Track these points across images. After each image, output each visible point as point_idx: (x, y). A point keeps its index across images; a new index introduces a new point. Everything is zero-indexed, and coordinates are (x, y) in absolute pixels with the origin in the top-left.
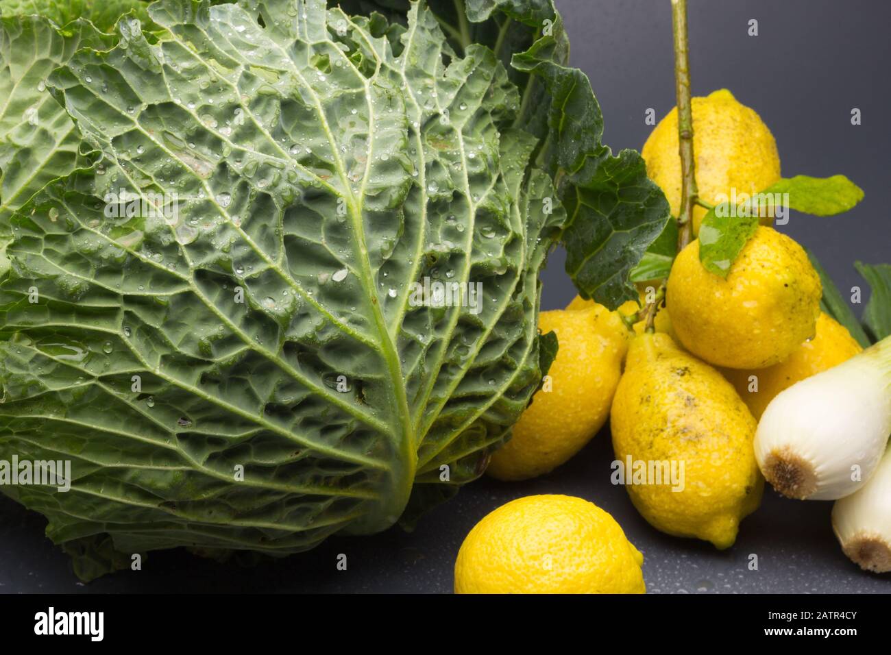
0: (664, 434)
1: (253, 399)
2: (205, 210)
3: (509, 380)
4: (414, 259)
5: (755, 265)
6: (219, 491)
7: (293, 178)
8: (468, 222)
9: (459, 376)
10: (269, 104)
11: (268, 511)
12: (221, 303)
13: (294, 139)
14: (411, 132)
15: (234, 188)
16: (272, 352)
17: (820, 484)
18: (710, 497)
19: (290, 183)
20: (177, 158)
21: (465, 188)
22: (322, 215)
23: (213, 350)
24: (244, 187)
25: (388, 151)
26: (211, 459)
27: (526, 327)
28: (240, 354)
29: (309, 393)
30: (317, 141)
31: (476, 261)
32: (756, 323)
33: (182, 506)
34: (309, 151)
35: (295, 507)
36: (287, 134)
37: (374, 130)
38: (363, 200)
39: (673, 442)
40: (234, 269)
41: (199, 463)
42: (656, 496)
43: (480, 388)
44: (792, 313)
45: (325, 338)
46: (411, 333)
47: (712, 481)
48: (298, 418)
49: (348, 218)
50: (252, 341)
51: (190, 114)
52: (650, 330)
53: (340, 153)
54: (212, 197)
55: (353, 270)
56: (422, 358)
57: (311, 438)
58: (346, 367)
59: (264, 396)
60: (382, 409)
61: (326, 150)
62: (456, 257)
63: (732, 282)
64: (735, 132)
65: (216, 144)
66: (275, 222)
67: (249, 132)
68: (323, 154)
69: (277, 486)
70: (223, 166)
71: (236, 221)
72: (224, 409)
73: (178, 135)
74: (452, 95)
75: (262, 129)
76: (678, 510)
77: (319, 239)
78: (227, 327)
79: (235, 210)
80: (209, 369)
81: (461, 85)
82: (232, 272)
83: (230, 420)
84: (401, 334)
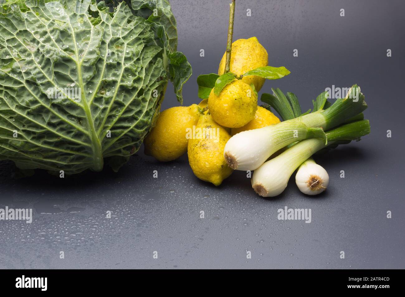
0: (197, 146)
1: (44, 121)
2: (31, 62)
3: (136, 123)
4: (98, 82)
5: (229, 92)
6: (37, 149)
7: (58, 54)
8: (121, 72)
9: (115, 120)
10: (56, 32)
11: (54, 157)
12: (34, 90)
13: (64, 43)
14: (103, 43)
15: (40, 57)
16: (48, 106)
17: (238, 164)
18: (209, 167)
19: (57, 55)
20: (25, 46)
21: (122, 62)
22: (69, 66)
23: (30, 104)
24: (43, 56)
25: (92, 48)
26: (33, 139)
27: (144, 107)
28: (39, 106)
29: (61, 120)
30: (71, 44)
31: (121, 84)
32: (228, 112)
33: (26, 152)
34: (68, 46)
35: (64, 157)
36: (62, 41)
37: (91, 41)
38: (82, 62)
39: (199, 149)
40: (37, 80)
41: (29, 139)
42: (194, 166)
43: (125, 124)
44: (239, 109)
45: (65, 103)
46: (97, 104)
47: (210, 162)
48: (58, 128)
49: (76, 68)
50: (42, 102)
51: (31, 34)
52: (208, 114)
53: (77, 47)
54: (33, 59)
55: (77, 84)
56: (100, 113)
57: (63, 134)
58: (74, 113)
59: (47, 120)
60: (86, 127)
61: (73, 47)
62: (114, 82)
63: (221, 98)
64: (248, 51)
65: (38, 43)
66: (51, 67)
67: (48, 40)
68: (72, 48)
69: (54, 149)
70: (38, 50)
71: (39, 66)
72: (34, 123)
73: (29, 40)
74: (127, 33)
75: (52, 39)
76: (200, 171)
77: (68, 73)
78: (34, 98)
79: (40, 63)
80: (29, 110)
81: (131, 30)
82: (36, 81)
83: (37, 127)
84: (92, 105)
